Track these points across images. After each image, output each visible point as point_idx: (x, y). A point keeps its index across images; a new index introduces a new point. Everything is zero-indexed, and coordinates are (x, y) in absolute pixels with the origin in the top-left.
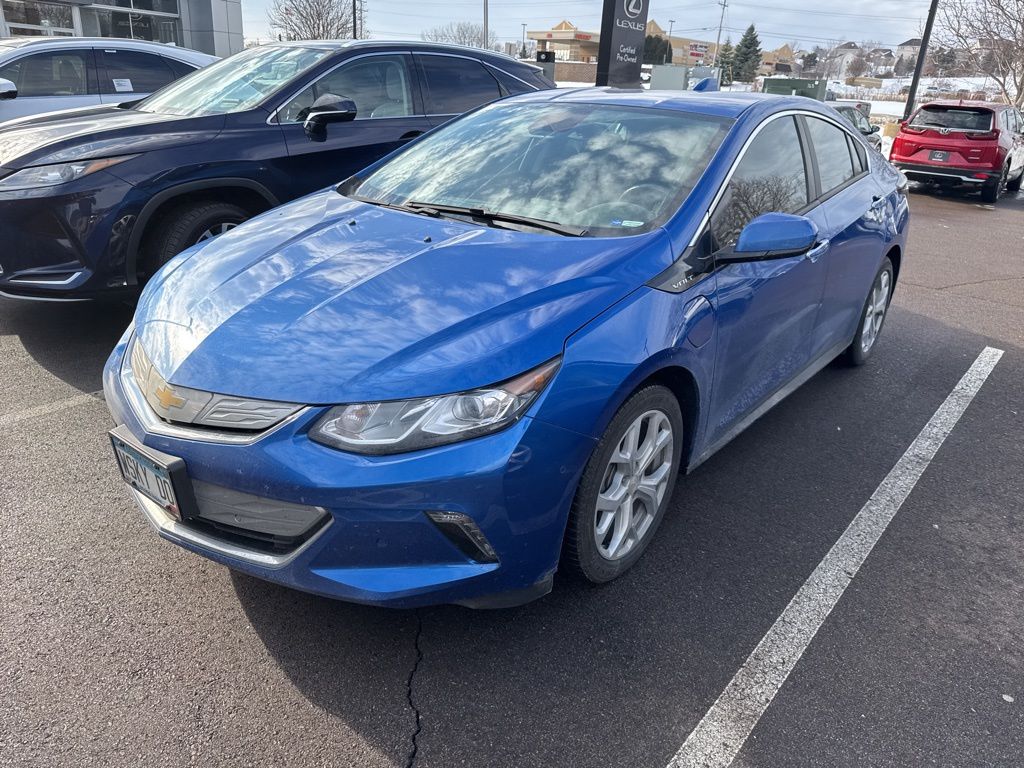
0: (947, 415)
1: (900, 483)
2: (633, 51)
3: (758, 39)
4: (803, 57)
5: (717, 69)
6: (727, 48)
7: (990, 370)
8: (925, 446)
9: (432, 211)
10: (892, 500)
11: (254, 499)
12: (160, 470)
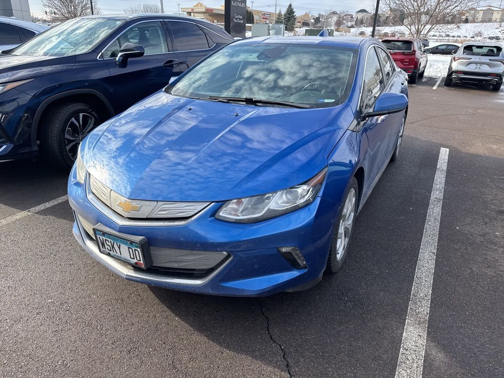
0: (440, 179)
1: (435, 211)
2: (241, 17)
3: (294, 10)
4: (314, 19)
5: (283, 25)
6: (280, 15)
7: (447, 158)
8: (437, 192)
9: (225, 101)
10: (435, 219)
11: (189, 252)
12: (134, 244)
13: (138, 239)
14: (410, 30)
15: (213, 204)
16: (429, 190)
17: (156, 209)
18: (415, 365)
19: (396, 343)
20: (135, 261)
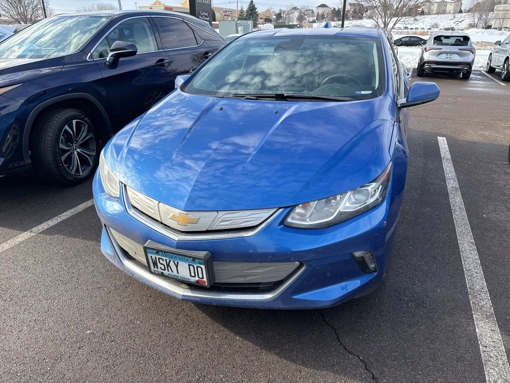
0: (449, 168)
1: (457, 201)
2: (207, 14)
3: (256, 6)
4: (275, 15)
5: (251, 21)
6: (242, 11)
7: (447, 146)
8: (452, 183)
9: (254, 98)
10: (460, 208)
11: (258, 264)
12: (197, 260)
13: (202, 254)
14: (377, 23)
15: (281, 210)
16: (443, 179)
17: (216, 220)
18: (501, 362)
19: (473, 341)
20: (197, 278)
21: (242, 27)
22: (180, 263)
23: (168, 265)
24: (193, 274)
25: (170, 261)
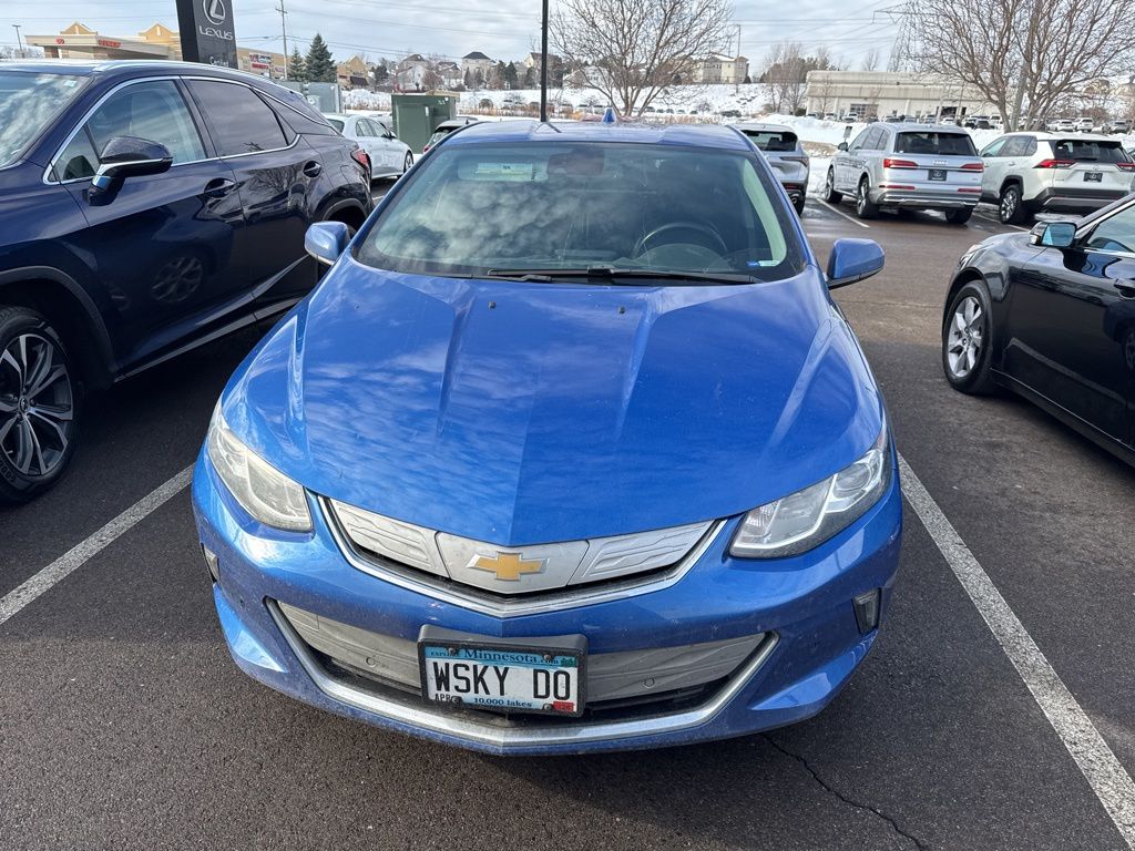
4: (373, 70)
6: (296, 59)
15: (723, 523)
17: (587, 560)
18: (1111, 769)
20: (551, 700)
21: (317, 98)
22: (513, 670)
23: (479, 679)
24: (542, 691)
25: (486, 668)
